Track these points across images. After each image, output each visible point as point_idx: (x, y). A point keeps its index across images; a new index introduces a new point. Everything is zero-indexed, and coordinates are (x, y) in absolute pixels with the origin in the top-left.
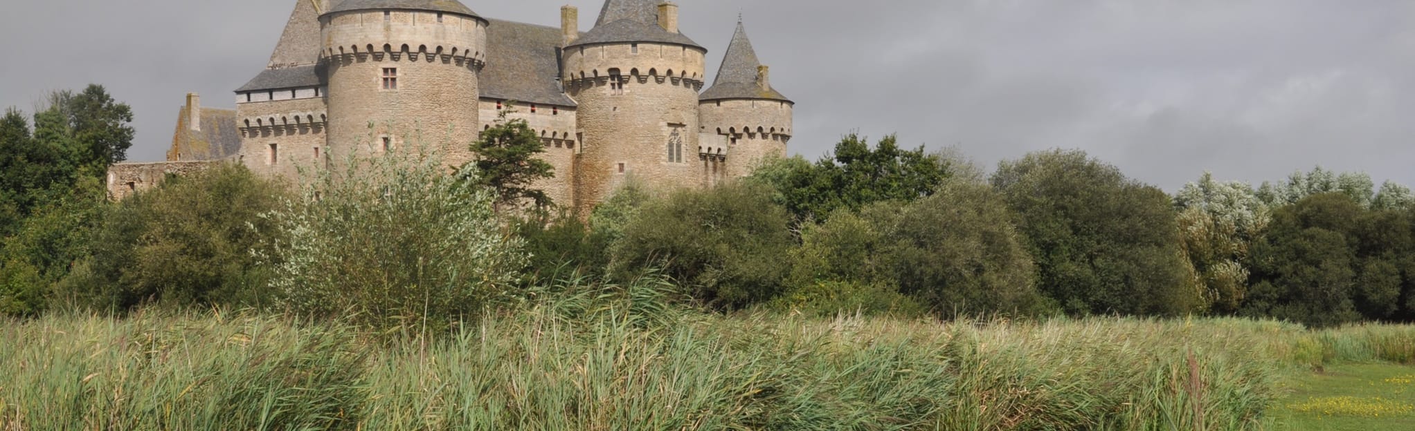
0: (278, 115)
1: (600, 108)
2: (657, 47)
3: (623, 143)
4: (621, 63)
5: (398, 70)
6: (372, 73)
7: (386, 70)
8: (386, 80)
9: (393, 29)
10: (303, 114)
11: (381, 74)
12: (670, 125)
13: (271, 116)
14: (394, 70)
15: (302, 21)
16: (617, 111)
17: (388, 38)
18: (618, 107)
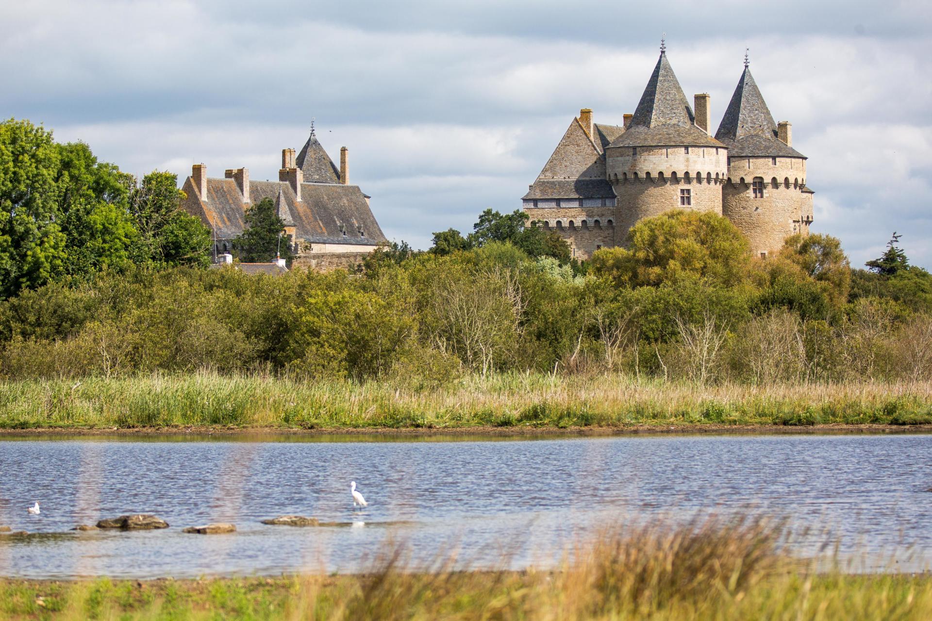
0: (565, 219)
1: (744, 208)
2: (788, 160)
3: (764, 236)
4: (764, 173)
5: (692, 191)
6: (673, 192)
7: (682, 191)
8: (682, 198)
9: (691, 161)
10: (590, 219)
11: (679, 194)
12: (794, 221)
13: (558, 219)
14: (688, 191)
15: (573, 145)
16: (759, 210)
17: (687, 166)
18: (760, 208)
